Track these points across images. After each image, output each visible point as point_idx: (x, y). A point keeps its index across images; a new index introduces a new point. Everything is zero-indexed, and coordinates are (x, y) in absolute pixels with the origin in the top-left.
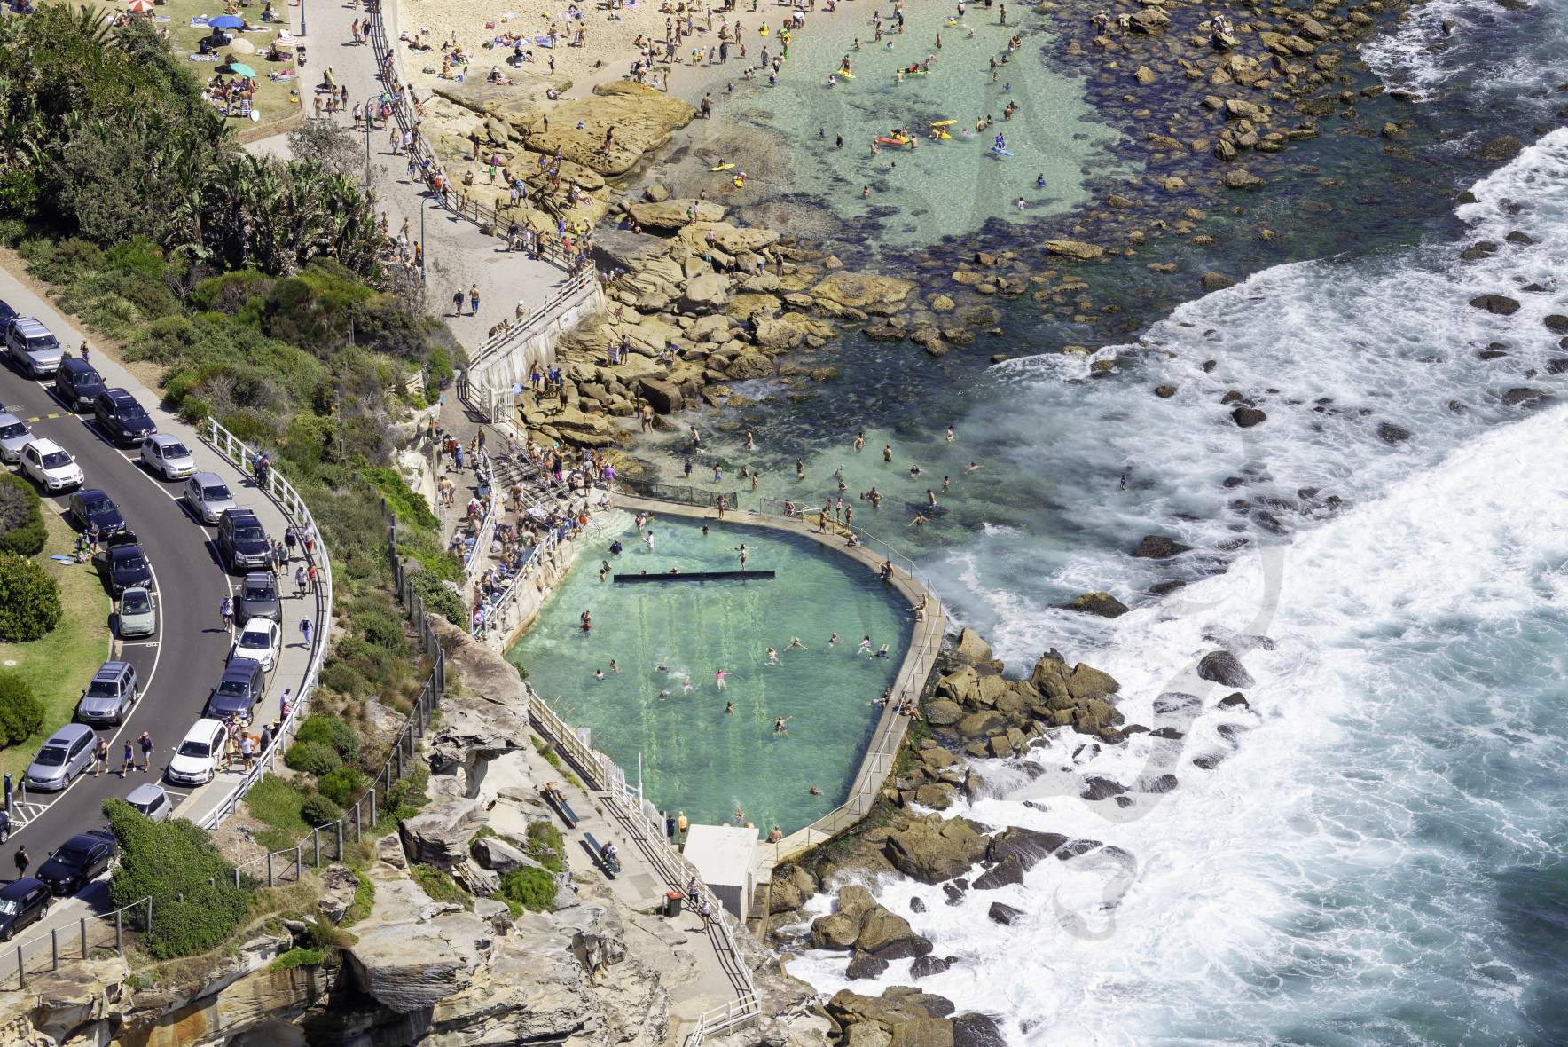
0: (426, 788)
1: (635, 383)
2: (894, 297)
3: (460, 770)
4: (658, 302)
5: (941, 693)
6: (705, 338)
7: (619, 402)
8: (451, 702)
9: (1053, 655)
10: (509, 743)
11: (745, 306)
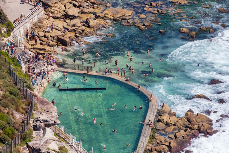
0: (33, 134)
1: (56, 38)
2: (128, 15)
3: (41, 130)
4: (59, 16)
5: (159, 121)
6: (74, 25)
7: (52, 43)
8: (36, 112)
9: (190, 110)
10: (55, 122)
11: (84, 17)
